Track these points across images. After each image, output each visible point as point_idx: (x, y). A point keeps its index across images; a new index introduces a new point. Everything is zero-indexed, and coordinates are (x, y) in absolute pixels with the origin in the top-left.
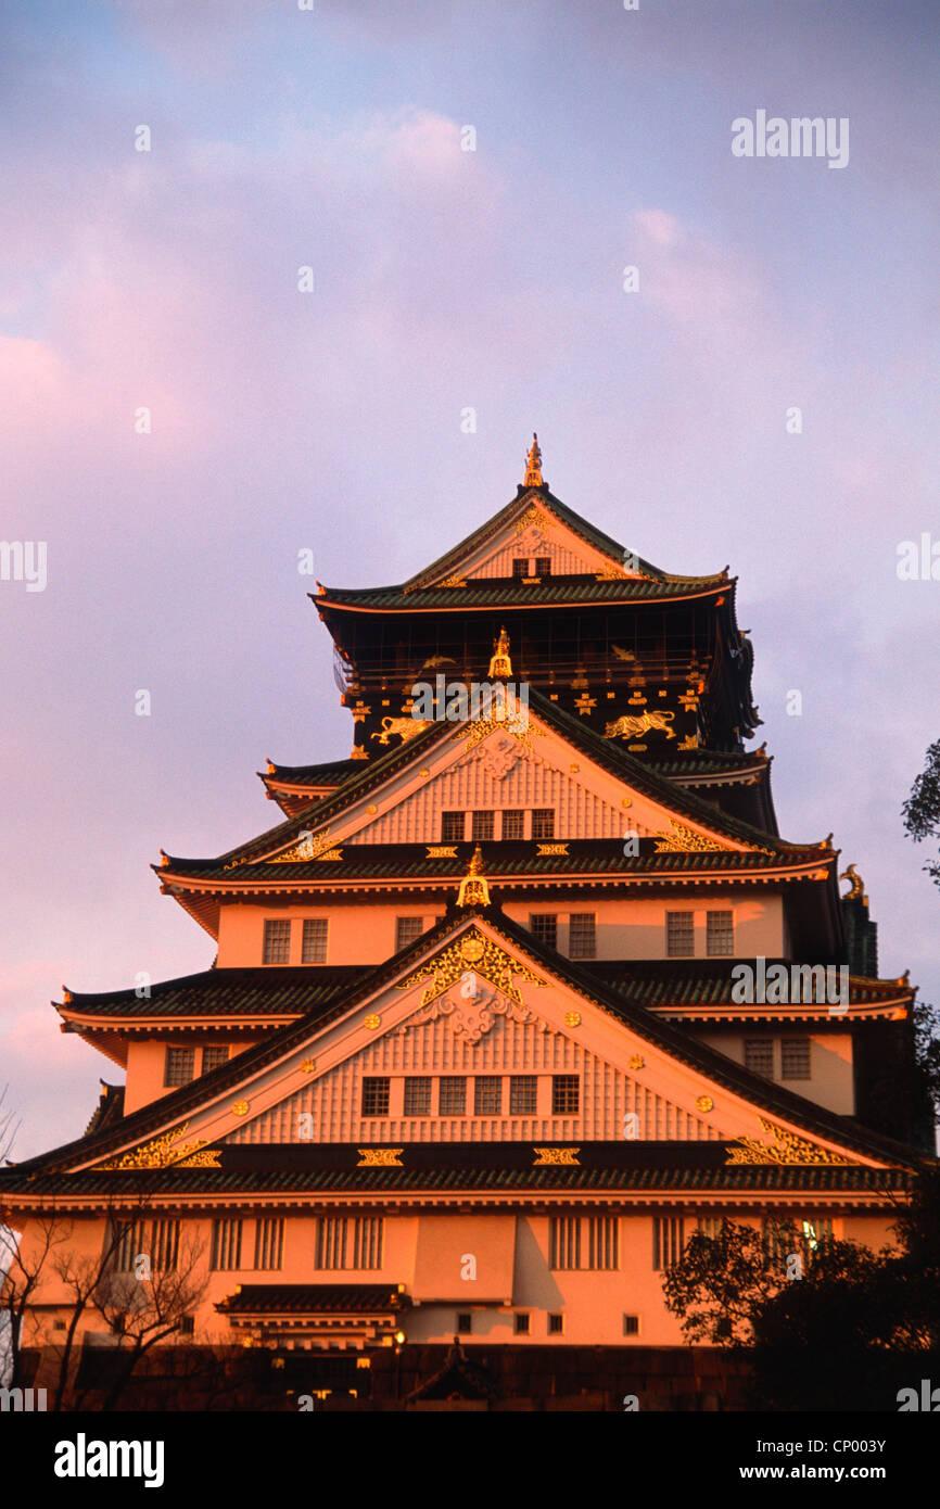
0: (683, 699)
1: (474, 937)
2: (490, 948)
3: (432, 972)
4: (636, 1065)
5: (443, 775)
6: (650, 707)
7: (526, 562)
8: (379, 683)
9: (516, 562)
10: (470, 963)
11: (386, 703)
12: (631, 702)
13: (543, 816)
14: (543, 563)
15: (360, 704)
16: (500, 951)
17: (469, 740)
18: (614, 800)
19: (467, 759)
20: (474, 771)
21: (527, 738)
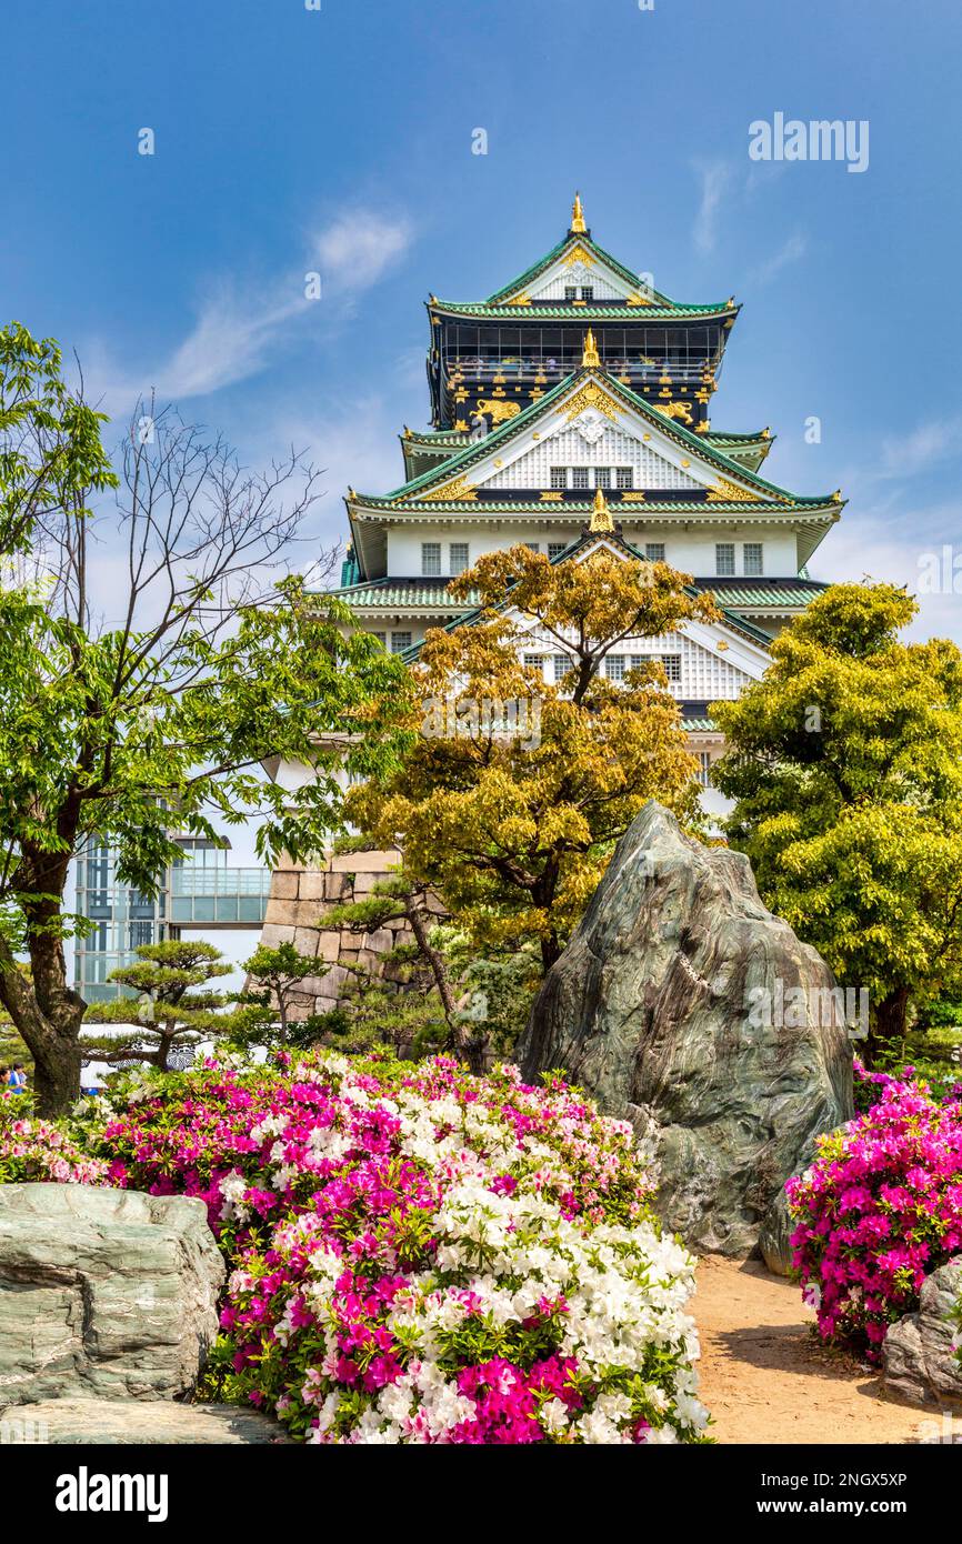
0: (698, 395)
5: (551, 440)
6: (674, 399)
7: (574, 289)
8: (474, 373)
9: (567, 289)
11: (481, 389)
12: (661, 395)
13: (625, 472)
14: (588, 292)
15: (461, 388)
17: (569, 413)
18: (676, 462)
19: (567, 428)
20: (573, 437)
21: (613, 414)
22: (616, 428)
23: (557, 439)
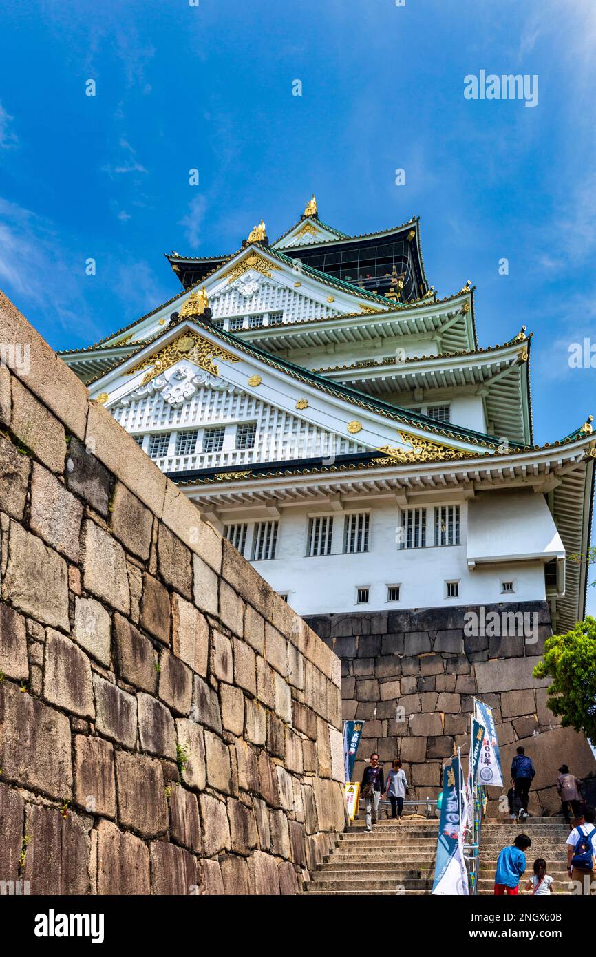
1: (188, 336)
2: (199, 341)
3: (154, 362)
4: (302, 406)
5: (212, 299)
10: (182, 353)
13: (278, 315)
16: (206, 343)
17: (231, 277)
18: (323, 300)
19: (228, 288)
20: (233, 295)
21: (269, 272)
22: (271, 282)
23: (218, 299)
